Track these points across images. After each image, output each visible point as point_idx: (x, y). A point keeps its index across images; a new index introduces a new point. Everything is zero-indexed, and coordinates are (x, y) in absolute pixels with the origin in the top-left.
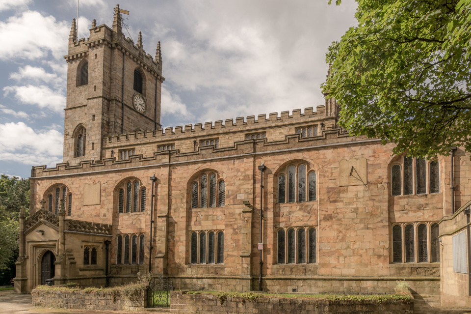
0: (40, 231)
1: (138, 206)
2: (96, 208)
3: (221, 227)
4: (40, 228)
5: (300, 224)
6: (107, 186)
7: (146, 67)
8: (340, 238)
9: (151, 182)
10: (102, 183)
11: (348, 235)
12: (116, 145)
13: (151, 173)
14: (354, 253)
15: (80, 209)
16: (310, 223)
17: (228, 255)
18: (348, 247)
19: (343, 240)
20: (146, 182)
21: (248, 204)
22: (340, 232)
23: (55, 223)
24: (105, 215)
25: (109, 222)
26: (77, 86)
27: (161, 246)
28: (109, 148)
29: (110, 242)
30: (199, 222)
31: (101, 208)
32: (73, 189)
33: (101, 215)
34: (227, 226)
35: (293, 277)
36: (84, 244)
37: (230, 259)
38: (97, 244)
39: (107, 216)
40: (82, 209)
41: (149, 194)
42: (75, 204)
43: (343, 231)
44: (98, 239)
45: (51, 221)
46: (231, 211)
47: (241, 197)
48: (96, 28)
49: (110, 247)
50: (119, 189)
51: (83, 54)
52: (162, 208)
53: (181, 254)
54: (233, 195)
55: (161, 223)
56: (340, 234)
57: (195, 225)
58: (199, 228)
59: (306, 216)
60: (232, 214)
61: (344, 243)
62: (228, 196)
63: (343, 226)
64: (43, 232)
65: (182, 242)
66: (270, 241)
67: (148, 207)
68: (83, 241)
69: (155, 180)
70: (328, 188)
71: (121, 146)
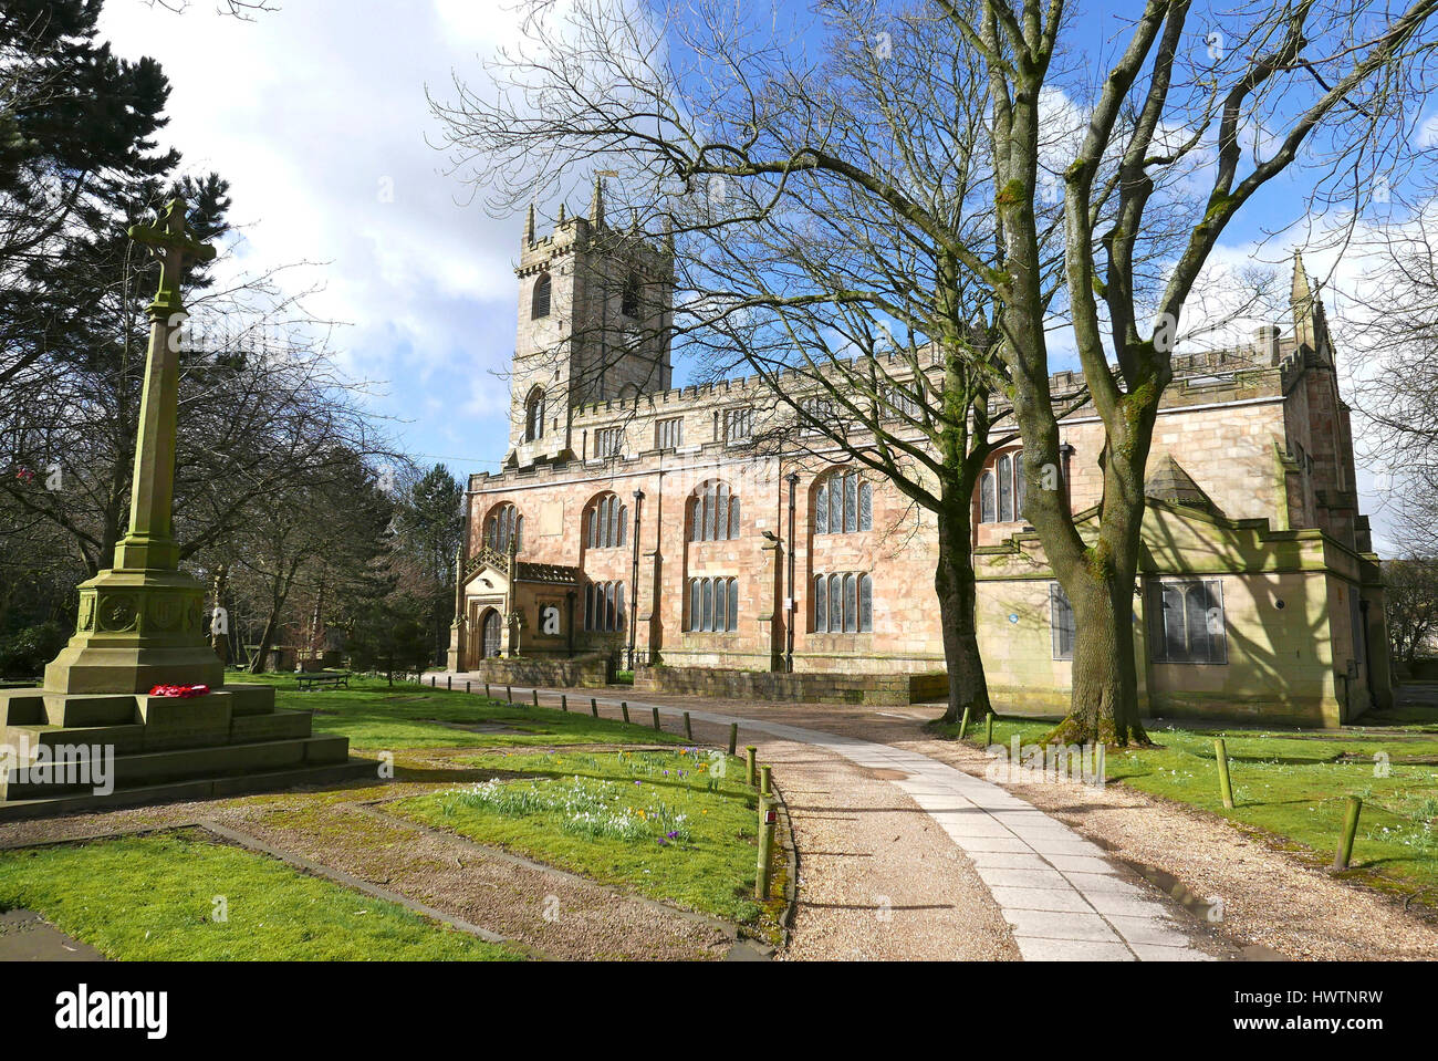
0: (484, 580)
1: (614, 538)
2: (556, 541)
3: (732, 572)
4: (482, 576)
5: (847, 568)
6: (573, 506)
7: (644, 269)
8: (903, 591)
9: (634, 499)
10: (566, 500)
11: (914, 587)
12: (590, 422)
13: (636, 484)
14: (923, 616)
15: (534, 542)
16: (862, 567)
17: (743, 617)
18: (916, 607)
19: (908, 594)
20: (628, 500)
21: (771, 537)
22: (904, 581)
23: (502, 568)
24: (569, 552)
25: (575, 564)
26: (533, 319)
27: (646, 602)
28: (580, 427)
29: (576, 595)
30: (700, 564)
31: (565, 540)
32: (526, 510)
33: (564, 552)
34: (741, 569)
35: (835, 654)
36: (539, 598)
37: (745, 623)
38: (557, 599)
39: (573, 552)
40: (537, 542)
41: (631, 517)
42: (527, 534)
43: (908, 580)
44: (558, 590)
45: (498, 565)
46: (748, 546)
47: (761, 524)
48: (563, 224)
49: (575, 603)
50: (588, 511)
51: (544, 266)
52: (648, 541)
53: (676, 616)
54: (749, 521)
55: (647, 566)
56: (904, 585)
57: (697, 568)
58: (702, 574)
59: (856, 556)
60: (749, 552)
61: (910, 600)
62: (745, 523)
63: (908, 573)
64: (488, 583)
65: (678, 595)
66: (801, 595)
67: (630, 539)
68: (537, 595)
69: (640, 496)
70: (885, 511)
71: (599, 423)
